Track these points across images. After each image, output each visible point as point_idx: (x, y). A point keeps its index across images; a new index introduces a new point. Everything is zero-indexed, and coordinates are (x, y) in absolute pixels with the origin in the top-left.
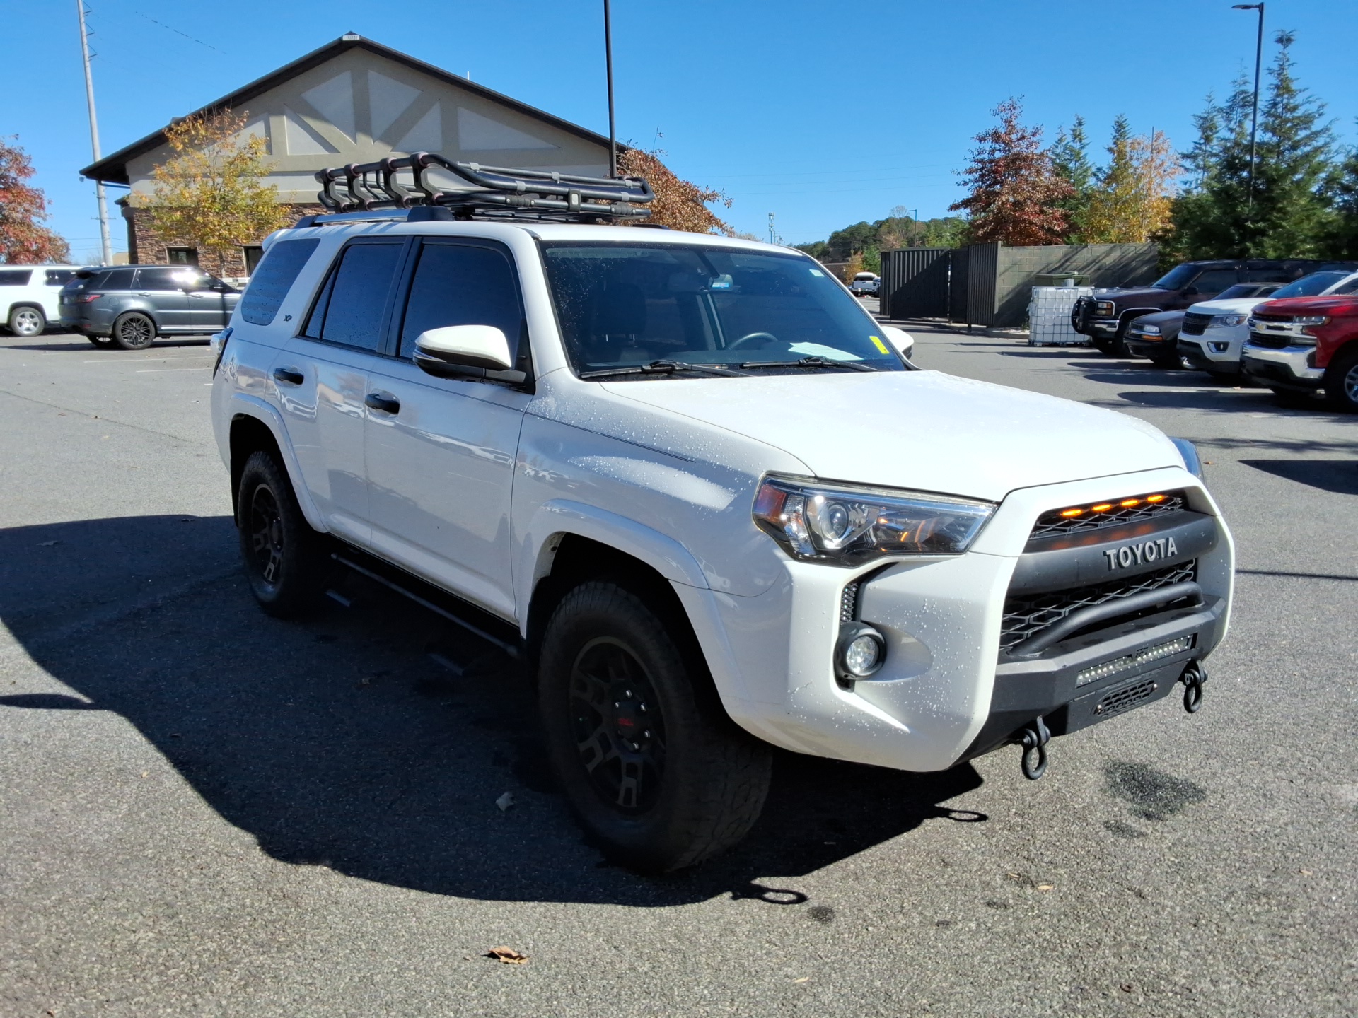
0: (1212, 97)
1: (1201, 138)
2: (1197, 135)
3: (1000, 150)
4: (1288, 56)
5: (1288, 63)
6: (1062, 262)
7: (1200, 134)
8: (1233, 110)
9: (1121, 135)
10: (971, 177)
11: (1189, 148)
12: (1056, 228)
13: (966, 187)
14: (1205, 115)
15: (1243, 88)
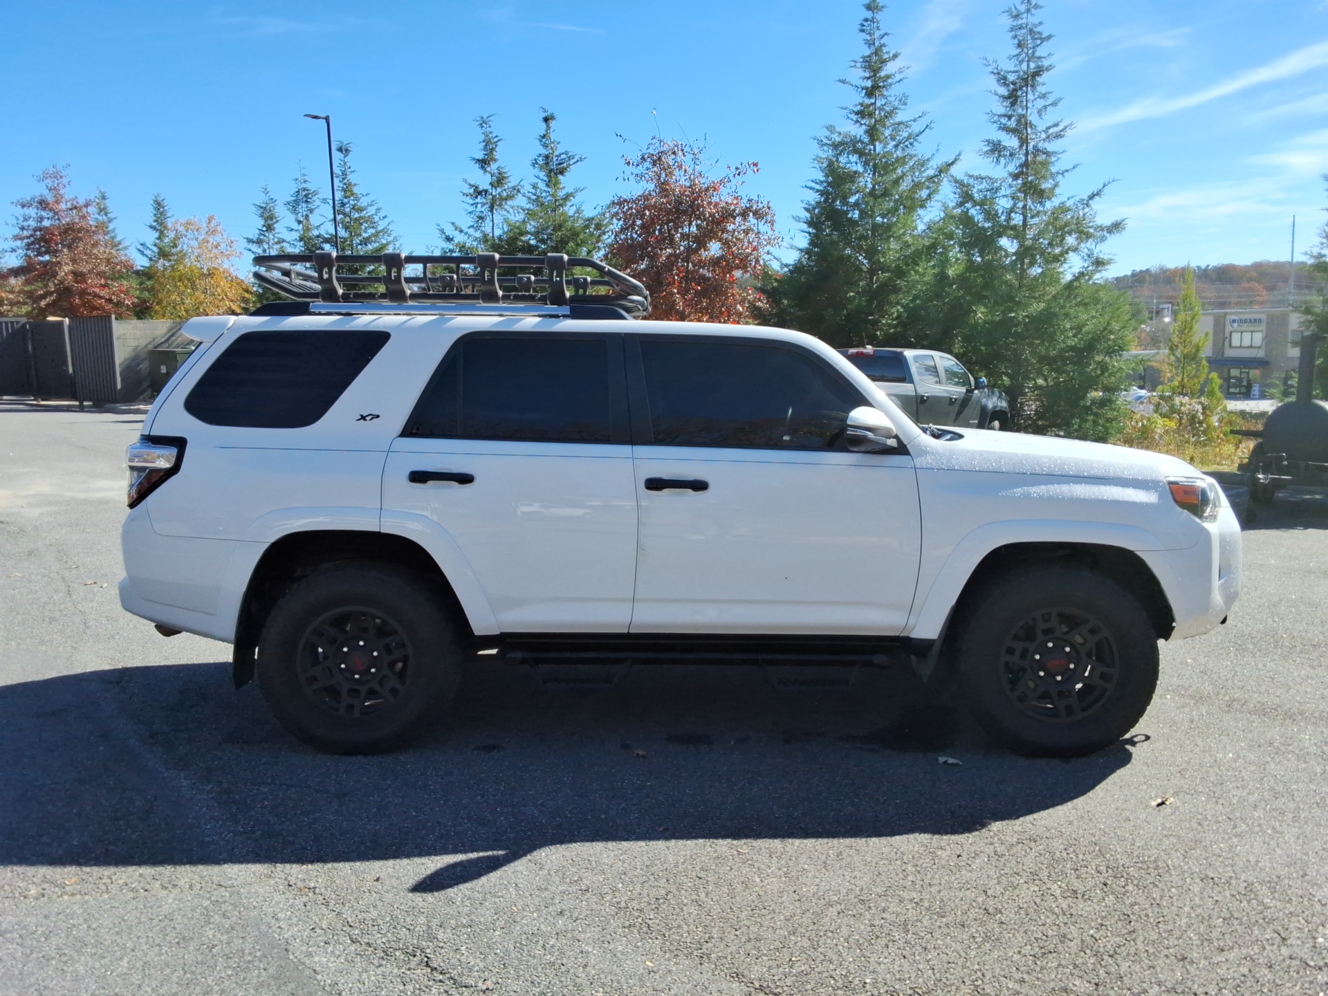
0: (268, 190)
1: (264, 226)
2: (260, 223)
3: (48, 218)
4: (348, 164)
5: (350, 170)
6: (167, 336)
7: (262, 222)
8: (299, 205)
9: (161, 214)
10: (19, 243)
11: (254, 234)
12: (127, 302)
13: (14, 254)
14: (264, 205)
15: (304, 186)
